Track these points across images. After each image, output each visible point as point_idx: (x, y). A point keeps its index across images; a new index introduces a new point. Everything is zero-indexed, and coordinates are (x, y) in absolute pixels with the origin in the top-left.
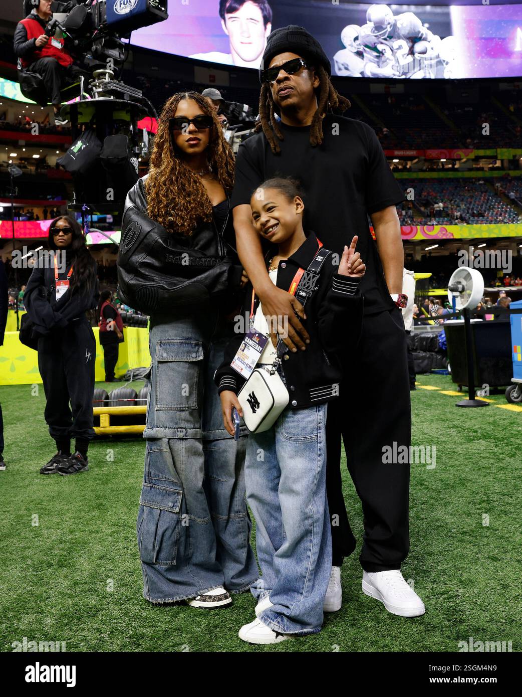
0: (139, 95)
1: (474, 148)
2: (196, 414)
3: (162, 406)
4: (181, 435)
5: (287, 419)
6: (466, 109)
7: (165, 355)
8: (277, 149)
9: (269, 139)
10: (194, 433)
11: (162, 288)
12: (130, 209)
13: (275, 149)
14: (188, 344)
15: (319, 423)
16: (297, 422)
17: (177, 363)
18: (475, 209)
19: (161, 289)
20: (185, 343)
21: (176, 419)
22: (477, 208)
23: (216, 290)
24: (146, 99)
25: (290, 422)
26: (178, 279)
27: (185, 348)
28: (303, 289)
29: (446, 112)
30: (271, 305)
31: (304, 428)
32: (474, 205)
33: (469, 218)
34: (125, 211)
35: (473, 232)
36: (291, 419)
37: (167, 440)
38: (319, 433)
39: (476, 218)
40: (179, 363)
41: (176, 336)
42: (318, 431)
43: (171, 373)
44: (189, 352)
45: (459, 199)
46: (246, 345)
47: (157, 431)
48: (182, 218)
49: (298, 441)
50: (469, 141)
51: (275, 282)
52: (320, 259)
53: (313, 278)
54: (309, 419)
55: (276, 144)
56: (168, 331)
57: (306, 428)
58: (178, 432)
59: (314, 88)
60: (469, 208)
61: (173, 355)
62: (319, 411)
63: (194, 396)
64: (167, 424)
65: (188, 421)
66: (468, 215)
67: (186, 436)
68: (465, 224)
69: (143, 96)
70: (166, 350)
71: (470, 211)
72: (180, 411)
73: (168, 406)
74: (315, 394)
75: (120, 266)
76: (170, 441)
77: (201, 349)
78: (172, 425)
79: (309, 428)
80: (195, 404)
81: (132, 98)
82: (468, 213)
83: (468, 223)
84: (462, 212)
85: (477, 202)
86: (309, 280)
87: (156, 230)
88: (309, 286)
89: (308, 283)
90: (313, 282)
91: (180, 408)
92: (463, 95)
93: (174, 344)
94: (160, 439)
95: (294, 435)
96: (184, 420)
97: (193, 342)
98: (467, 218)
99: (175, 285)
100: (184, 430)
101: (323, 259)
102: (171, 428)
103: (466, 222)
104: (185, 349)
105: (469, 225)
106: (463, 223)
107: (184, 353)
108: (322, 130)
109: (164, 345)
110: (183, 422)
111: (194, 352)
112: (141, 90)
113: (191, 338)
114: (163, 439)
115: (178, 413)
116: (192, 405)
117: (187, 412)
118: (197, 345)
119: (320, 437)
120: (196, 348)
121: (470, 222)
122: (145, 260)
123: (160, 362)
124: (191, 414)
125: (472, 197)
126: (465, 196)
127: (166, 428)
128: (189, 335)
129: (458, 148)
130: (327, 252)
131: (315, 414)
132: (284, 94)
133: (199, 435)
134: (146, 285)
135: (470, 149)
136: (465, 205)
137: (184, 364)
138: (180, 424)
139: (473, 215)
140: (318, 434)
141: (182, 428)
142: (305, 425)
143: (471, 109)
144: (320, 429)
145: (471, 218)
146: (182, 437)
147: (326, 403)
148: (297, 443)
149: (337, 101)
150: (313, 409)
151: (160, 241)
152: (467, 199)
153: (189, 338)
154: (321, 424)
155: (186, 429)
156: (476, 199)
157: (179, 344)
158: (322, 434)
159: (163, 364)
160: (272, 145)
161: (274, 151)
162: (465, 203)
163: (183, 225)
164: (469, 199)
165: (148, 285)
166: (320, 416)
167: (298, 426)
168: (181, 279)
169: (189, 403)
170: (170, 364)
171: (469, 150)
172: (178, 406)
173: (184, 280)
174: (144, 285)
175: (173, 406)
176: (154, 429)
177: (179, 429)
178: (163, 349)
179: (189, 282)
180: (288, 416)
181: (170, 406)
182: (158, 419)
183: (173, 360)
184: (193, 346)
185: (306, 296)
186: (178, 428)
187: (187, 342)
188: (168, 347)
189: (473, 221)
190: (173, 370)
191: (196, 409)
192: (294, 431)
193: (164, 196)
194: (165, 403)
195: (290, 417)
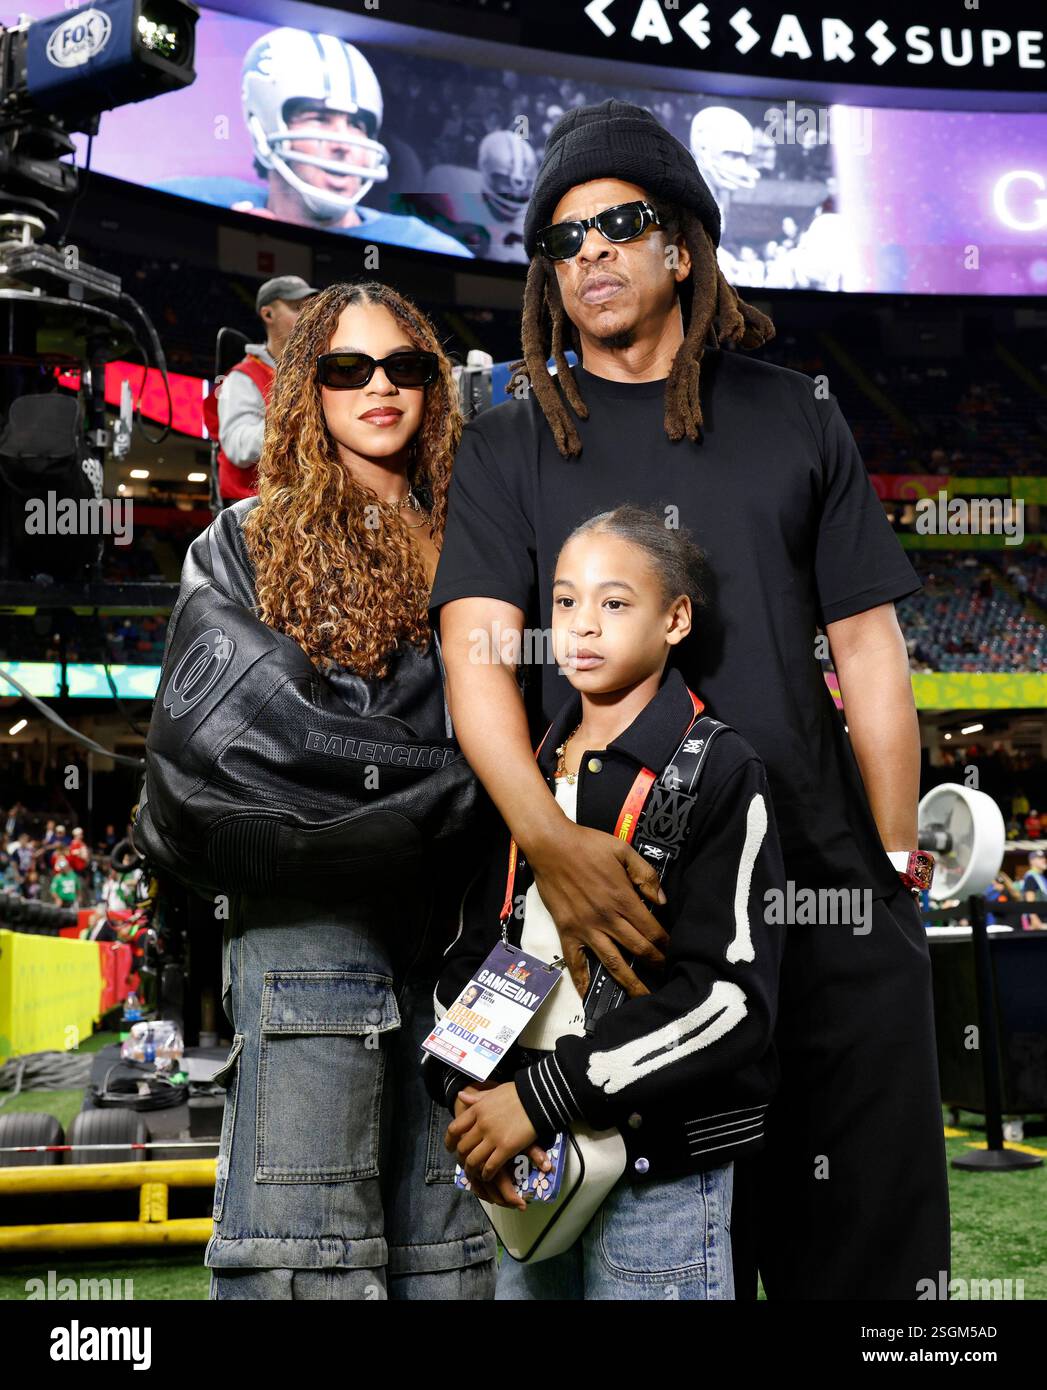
0: (114, 288)
1: (951, 473)
2: (374, 1191)
3: (277, 1170)
4: (329, 1258)
5: (616, 1216)
6: (932, 373)
7: (288, 1016)
8: (571, 443)
9: (550, 414)
10: (368, 1250)
11: (290, 821)
12: (198, 592)
13: (566, 444)
14: (356, 982)
15: (710, 1227)
16: (646, 1223)
17: (326, 1039)
18: (954, 631)
19: (286, 824)
20: (350, 981)
21: (318, 1207)
22: (960, 629)
23: (444, 831)
24: (132, 299)
25: (627, 1225)
26: (333, 799)
27: (349, 996)
28: (652, 838)
29: (881, 378)
30: (568, 877)
31: (666, 1242)
32: (952, 622)
33: (940, 656)
34: (183, 597)
35: (951, 693)
36: (629, 1217)
37: (288, 1274)
38: (710, 1255)
39: (957, 656)
40: (331, 1039)
41: (325, 959)
42: (708, 1251)
43: (304, 1069)
44: (360, 1008)
45: (913, 605)
46: (480, 991)
47: (257, 1247)
48: (361, 626)
49: (649, 1282)
50: (937, 454)
51: (571, 813)
52: (693, 746)
53: (679, 804)
54: (680, 1215)
55: (569, 430)
56: (298, 946)
57: (671, 1240)
58: (322, 1249)
59: (675, 282)
60: (937, 630)
61: (314, 1015)
62: (709, 1190)
63: (371, 1137)
64: (292, 1226)
65: (351, 1215)
66: (936, 647)
67: (345, 1262)
68: (928, 671)
69: (123, 290)
70: (293, 1001)
71: (941, 637)
72: (330, 1184)
73: (293, 1171)
74: (700, 1136)
75: (157, 752)
76: (298, 1279)
77: (392, 999)
78: (305, 1228)
79: (681, 1242)
80: (373, 1162)
81: (90, 295)
82: (936, 641)
83: (936, 669)
84: (920, 639)
85: (960, 615)
86: (669, 810)
87: (278, 656)
88: (669, 830)
89: (666, 819)
90: (680, 817)
91: (331, 1174)
92: (925, 337)
93: (316, 983)
94: (266, 1270)
95: (637, 1263)
96: (341, 1212)
97: (372, 977)
98: (933, 655)
99: (326, 815)
100: (339, 1243)
101: (702, 747)
102: (300, 1237)
103: (930, 667)
104: (349, 999)
105: (939, 676)
106: (924, 668)
107: (345, 1010)
108: (698, 400)
109: (286, 986)
110: (337, 1217)
111: (375, 1007)
112: (115, 274)
113: (365, 966)
114: (274, 1272)
115: (323, 1189)
116: (363, 1166)
117: (350, 1188)
118: (380, 986)
119: (713, 1269)
120: (380, 995)
121: (942, 666)
122: (240, 743)
123: (273, 1038)
124: (361, 1192)
125: (945, 601)
126: (927, 598)
127: (288, 1237)
128: (362, 958)
129: (909, 472)
130: (714, 727)
131: (697, 1201)
132: (599, 298)
133: (380, 1257)
134: (240, 811)
135: (941, 475)
136: (928, 622)
137: (346, 1043)
138: (327, 1225)
139: (950, 648)
140: (708, 1259)
141: (334, 1237)
142: (669, 1234)
143: (944, 373)
144: (712, 1245)
145: (945, 656)
146: (333, 1264)
147: (729, 1161)
148: (645, 1289)
149: (743, 323)
150: (692, 1184)
151: (292, 689)
152: (934, 606)
153: (359, 965)
154: (715, 1231)
155: (344, 1239)
156: (956, 606)
157: (332, 983)
158: (718, 1258)
159: (283, 1043)
160: (558, 433)
161: (564, 448)
162: (928, 615)
163: (363, 646)
164: (939, 607)
165: (248, 811)
166: (712, 1204)
167: (647, 1239)
168: (341, 801)
169: (355, 1159)
170: (303, 1043)
171: (939, 479)
172: (325, 1170)
173: (350, 803)
174: (235, 812)
175: (308, 1170)
176: (248, 1242)
177: (324, 1241)
178: (284, 998)
179: (367, 808)
180: (621, 1206)
181: (300, 1171)
182: (263, 1208)
183: (313, 1029)
184: (372, 988)
185: (665, 857)
186: (323, 1237)
187: (357, 976)
188: (299, 990)
189: (948, 664)
190: (312, 1059)
191: (374, 1178)
192: (635, 1252)
193: (307, 561)
194: (285, 1159)
195: (625, 1210)
